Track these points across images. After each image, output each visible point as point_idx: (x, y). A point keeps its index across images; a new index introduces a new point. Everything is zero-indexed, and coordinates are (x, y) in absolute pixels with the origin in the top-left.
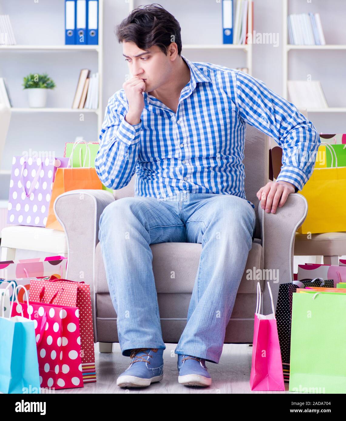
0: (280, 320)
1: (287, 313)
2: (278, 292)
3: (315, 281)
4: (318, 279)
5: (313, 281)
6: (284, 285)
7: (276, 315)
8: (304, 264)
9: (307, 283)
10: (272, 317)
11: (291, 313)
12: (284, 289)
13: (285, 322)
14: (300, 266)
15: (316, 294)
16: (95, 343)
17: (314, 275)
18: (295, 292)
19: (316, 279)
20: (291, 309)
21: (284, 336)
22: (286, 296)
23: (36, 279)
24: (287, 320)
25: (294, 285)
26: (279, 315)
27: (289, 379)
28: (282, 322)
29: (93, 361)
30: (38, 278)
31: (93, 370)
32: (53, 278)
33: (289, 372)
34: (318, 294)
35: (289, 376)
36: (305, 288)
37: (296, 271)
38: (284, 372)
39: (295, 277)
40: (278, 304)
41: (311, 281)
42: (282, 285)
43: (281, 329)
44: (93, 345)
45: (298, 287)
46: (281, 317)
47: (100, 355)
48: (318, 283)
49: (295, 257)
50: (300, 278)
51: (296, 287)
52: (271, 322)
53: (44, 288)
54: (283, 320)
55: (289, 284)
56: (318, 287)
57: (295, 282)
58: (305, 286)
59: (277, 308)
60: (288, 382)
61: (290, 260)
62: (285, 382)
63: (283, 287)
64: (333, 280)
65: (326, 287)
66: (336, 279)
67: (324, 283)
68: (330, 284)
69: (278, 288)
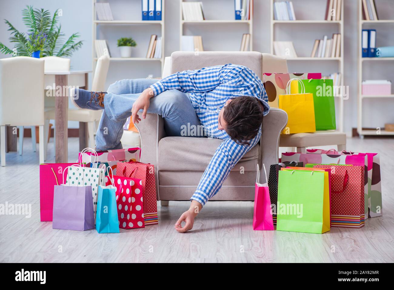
0: (271, 187)
1: (275, 183)
2: (269, 170)
3: (292, 163)
6: (273, 165)
7: (268, 184)
8: (285, 153)
9: (288, 165)
10: (266, 185)
12: (273, 168)
13: (274, 188)
14: (282, 153)
15: (293, 171)
16: (158, 200)
17: (291, 159)
18: (280, 170)
20: (278, 180)
21: (273, 197)
22: (274, 172)
23: (118, 161)
24: (275, 187)
26: (270, 184)
27: (276, 223)
28: (272, 188)
29: (156, 211)
30: (120, 161)
31: (156, 217)
32: (131, 161)
33: (276, 219)
34: (294, 171)
35: (276, 221)
36: (286, 167)
37: (280, 157)
38: (273, 218)
39: (280, 160)
40: (269, 177)
41: (290, 163)
42: (272, 165)
43: (271, 192)
44: (156, 202)
45: (282, 167)
46: (271, 185)
47: (161, 208)
48: (293, 165)
49: (280, 148)
50: (282, 161)
51: (281, 167)
52: (266, 188)
53: (125, 167)
54: (273, 187)
55: (276, 165)
57: (280, 164)
58: (286, 166)
59: (269, 179)
60: (276, 225)
61: (277, 150)
62: (274, 224)
64: (303, 162)
65: (299, 167)
66: (304, 162)
67: (297, 164)
68: (301, 165)
69: (269, 168)
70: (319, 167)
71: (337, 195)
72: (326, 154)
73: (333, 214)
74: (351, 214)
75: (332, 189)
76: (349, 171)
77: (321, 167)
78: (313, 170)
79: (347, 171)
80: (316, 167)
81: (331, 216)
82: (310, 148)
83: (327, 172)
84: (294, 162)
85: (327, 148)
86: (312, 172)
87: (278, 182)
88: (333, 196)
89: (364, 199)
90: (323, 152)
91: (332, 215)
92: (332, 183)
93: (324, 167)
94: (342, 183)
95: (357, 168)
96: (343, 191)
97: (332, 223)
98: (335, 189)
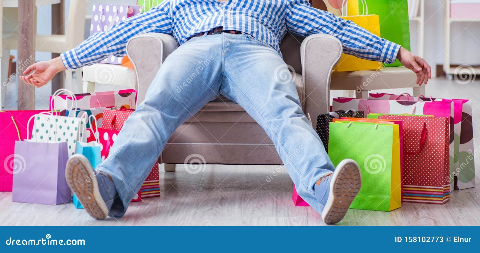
2: (316, 121)
3: (348, 112)
4: (351, 110)
5: (346, 112)
6: (322, 115)
8: (338, 98)
9: (342, 115)
11: (328, 140)
12: (322, 119)
14: (334, 99)
15: (349, 124)
16: (160, 163)
17: (346, 107)
18: (331, 121)
19: (349, 111)
22: (324, 125)
23: (105, 108)
25: (331, 115)
29: (158, 178)
30: (107, 107)
31: (158, 186)
32: (123, 108)
34: (351, 124)
36: (339, 118)
37: (331, 103)
39: (331, 108)
41: (345, 112)
42: (319, 115)
44: (158, 165)
45: (334, 118)
47: (165, 173)
48: (350, 114)
49: (331, 91)
50: (335, 109)
51: (332, 117)
53: (115, 117)
55: (325, 114)
56: (350, 117)
57: (331, 113)
58: (340, 117)
61: (327, 93)
63: (321, 117)
64: (363, 112)
65: (358, 117)
66: (365, 111)
67: (355, 114)
68: (361, 115)
69: (316, 118)
70: (385, 118)
71: (411, 158)
72: (397, 100)
73: (405, 184)
74: (431, 184)
75: (404, 149)
76: (428, 124)
77: (389, 119)
78: (378, 122)
79: (425, 124)
80: (382, 118)
81: (402, 187)
82: (374, 92)
83: (398, 126)
84: (351, 111)
85: (397, 92)
86: (376, 125)
87: (328, 138)
88: (406, 159)
89: (448, 163)
90: (392, 97)
91: (404, 186)
92: (404, 141)
93: (393, 119)
94: (418, 141)
95: (439, 120)
96: (420, 152)
97: (404, 197)
98: (408, 149)
